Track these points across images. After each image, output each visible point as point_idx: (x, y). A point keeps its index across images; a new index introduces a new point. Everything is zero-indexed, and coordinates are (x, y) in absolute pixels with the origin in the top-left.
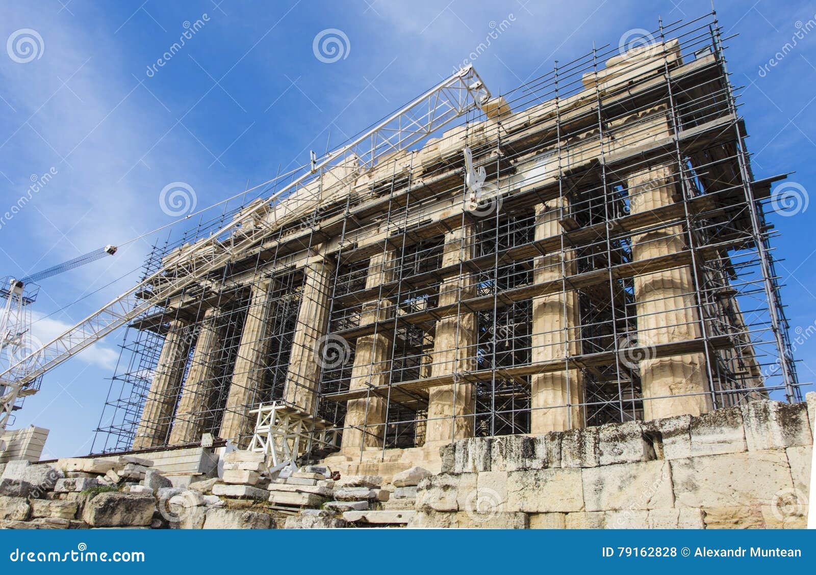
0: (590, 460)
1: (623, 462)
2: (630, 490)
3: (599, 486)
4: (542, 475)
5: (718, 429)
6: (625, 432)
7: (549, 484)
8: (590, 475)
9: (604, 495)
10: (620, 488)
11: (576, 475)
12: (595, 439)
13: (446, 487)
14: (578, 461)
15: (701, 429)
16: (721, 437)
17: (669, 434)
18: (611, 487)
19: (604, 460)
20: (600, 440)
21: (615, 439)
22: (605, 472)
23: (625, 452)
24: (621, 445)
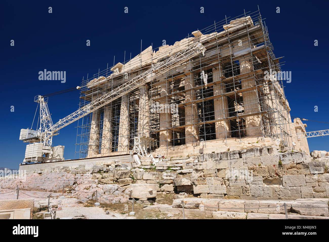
0: (229, 158)
1: (235, 159)
2: (236, 164)
3: (231, 163)
4: (220, 161)
5: (250, 153)
6: (235, 153)
7: (221, 163)
8: (229, 161)
9: (232, 165)
10: (235, 163)
11: (226, 161)
12: (230, 154)
13: (200, 165)
14: (227, 158)
15: (248, 152)
16: (251, 154)
17: (243, 153)
18: (233, 163)
19: (232, 158)
20: (231, 154)
21: (233, 154)
22: (232, 161)
23: (235, 156)
24: (234, 155)
